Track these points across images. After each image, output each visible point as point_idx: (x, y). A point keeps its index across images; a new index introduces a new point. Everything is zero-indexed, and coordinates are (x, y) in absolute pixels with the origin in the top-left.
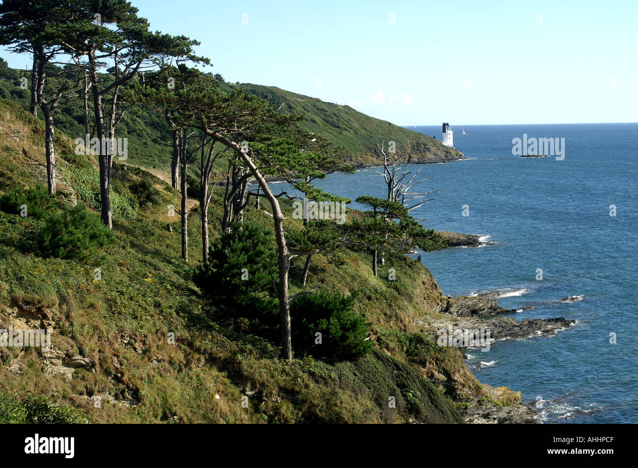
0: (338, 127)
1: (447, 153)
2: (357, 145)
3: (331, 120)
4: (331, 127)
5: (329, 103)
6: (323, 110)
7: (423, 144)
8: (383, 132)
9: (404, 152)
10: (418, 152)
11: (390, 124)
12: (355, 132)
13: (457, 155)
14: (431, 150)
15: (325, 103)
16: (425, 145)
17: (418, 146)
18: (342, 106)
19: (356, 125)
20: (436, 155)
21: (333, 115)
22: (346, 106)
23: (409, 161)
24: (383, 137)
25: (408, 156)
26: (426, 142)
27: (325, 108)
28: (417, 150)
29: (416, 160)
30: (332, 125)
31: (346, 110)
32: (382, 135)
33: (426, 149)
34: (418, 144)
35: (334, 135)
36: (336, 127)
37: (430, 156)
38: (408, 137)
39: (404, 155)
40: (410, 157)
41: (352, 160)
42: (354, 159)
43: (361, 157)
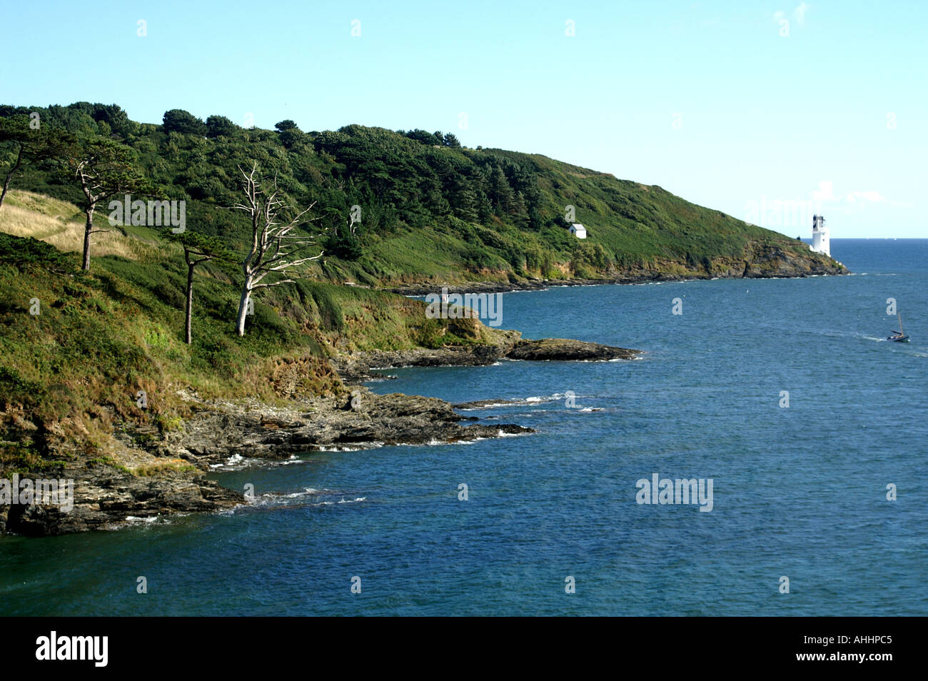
0: (633, 218)
1: (815, 262)
2: (657, 247)
3: (622, 207)
4: (620, 217)
5: (626, 181)
6: (613, 191)
7: (774, 248)
8: (707, 228)
9: (739, 260)
10: (765, 260)
11: (723, 215)
12: (659, 226)
13: (833, 266)
14: (787, 257)
15: (620, 181)
16: (777, 249)
17: (765, 251)
18: (648, 187)
19: (662, 214)
20: (795, 265)
21: (627, 200)
22: (656, 188)
23: (745, 274)
24: (707, 235)
25: (744, 266)
26: (780, 245)
27: (616, 188)
28: (764, 256)
29: (757, 271)
30: (622, 214)
31: (653, 192)
32: (706, 232)
33: (779, 255)
34: (766, 247)
35: (622, 230)
36: (629, 217)
37: (785, 266)
38: (751, 236)
39: (737, 264)
40: (747, 267)
41: (642, 268)
42: (646, 266)
43: (660, 263)
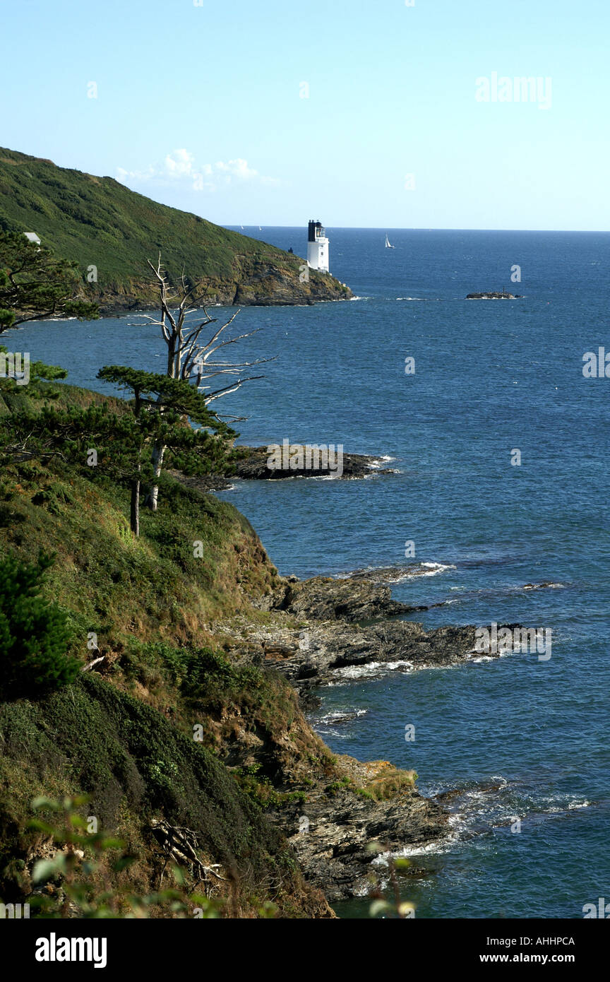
0: (89, 223)
1: (317, 284)
2: (128, 263)
3: (74, 208)
4: (73, 221)
5: (70, 170)
6: (58, 185)
7: (267, 264)
8: (183, 237)
9: (228, 281)
10: (256, 280)
11: (198, 219)
12: (124, 233)
13: (336, 289)
14: (284, 276)
15: (63, 170)
16: (271, 266)
17: (256, 269)
18: (98, 178)
19: (125, 219)
20: (293, 287)
21: (78, 197)
22: (108, 180)
23: (236, 299)
24: (184, 246)
25: (234, 289)
26: (273, 259)
27: (62, 181)
28: (255, 275)
29: (251, 296)
30: (76, 217)
31: (107, 186)
32: (183, 242)
33: (273, 274)
34: (257, 263)
35: (81, 240)
36: (84, 222)
37: (281, 289)
38: (237, 248)
39: (226, 286)
40: (239, 290)
41: (117, 294)
42: (121, 290)
43: (136, 286)
